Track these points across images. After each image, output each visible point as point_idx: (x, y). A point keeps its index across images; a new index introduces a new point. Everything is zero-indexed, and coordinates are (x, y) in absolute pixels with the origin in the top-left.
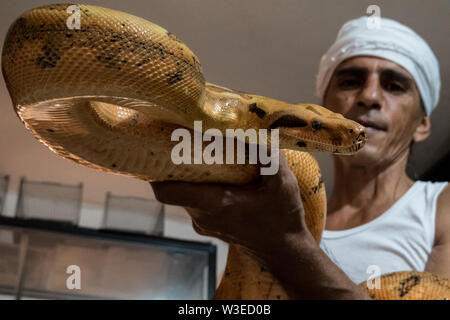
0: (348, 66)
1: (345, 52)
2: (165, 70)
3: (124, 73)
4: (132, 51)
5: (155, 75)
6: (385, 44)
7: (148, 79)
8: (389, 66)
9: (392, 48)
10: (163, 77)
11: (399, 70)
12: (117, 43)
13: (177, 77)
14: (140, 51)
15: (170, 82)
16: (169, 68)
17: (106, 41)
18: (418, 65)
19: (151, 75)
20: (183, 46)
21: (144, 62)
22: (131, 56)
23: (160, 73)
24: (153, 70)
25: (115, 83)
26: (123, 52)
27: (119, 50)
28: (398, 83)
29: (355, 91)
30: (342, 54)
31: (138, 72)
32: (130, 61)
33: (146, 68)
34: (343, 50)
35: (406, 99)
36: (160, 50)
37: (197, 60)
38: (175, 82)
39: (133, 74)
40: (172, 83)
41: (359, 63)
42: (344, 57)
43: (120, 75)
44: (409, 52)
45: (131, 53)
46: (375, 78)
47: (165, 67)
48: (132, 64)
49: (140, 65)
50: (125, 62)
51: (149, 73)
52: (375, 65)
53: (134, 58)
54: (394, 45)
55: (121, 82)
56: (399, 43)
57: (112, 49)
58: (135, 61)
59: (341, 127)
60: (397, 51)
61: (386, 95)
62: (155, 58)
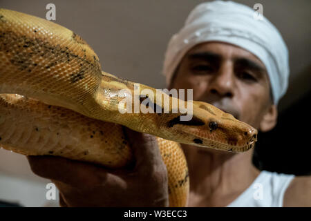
0: (201, 50)
1: (200, 36)
2: (69, 71)
3: (34, 74)
4: (42, 55)
5: (61, 76)
6: (240, 32)
7: (55, 79)
8: (244, 54)
9: (247, 36)
10: (67, 77)
11: (253, 59)
12: (29, 49)
13: (80, 76)
14: (49, 55)
15: (73, 81)
16: (74, 69)
17: (19, 47)
18: (271, 55)
19: (58, 75)
20: (86, 47)
21: (52, 65)
22: (41, 60)
23: (65, 74)
24: (59, 72)
25: (25, 82)
26: (34, 57)
27: (30, 55)
28: (250, 73)
29: (208, 77)
30: (196, 37)
31: (46, 74)
32: (40, 64)
33: (54, 70)
34: (198, 34)
35: (258, 89)
36: (67, 53)
37: (97, 58)
38: (77, 80)
39: (42, 76)
40: (74, 82)
41: (214, 49)
42: (199, 40)
43: (30, 76)
44: (263, 42)
45: (41, 58)
46: (228, 66)
47: (70, 68)
48: (41, 66)
49: (48, 67)
50: (36, 65)
51: (56, 74)
52: (230, 51)
53: (43, 61)
54: (249, 33)
55: (30, 81)
56: (254, 32)
57: (25, 54)
58: (44, 64)
59: (236, 129)
60: (251, 40)
61: (239, 83)
62: (61, 61)
